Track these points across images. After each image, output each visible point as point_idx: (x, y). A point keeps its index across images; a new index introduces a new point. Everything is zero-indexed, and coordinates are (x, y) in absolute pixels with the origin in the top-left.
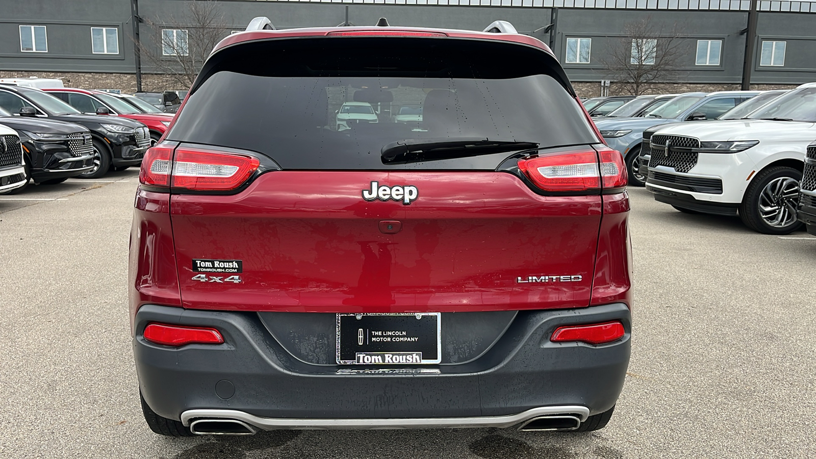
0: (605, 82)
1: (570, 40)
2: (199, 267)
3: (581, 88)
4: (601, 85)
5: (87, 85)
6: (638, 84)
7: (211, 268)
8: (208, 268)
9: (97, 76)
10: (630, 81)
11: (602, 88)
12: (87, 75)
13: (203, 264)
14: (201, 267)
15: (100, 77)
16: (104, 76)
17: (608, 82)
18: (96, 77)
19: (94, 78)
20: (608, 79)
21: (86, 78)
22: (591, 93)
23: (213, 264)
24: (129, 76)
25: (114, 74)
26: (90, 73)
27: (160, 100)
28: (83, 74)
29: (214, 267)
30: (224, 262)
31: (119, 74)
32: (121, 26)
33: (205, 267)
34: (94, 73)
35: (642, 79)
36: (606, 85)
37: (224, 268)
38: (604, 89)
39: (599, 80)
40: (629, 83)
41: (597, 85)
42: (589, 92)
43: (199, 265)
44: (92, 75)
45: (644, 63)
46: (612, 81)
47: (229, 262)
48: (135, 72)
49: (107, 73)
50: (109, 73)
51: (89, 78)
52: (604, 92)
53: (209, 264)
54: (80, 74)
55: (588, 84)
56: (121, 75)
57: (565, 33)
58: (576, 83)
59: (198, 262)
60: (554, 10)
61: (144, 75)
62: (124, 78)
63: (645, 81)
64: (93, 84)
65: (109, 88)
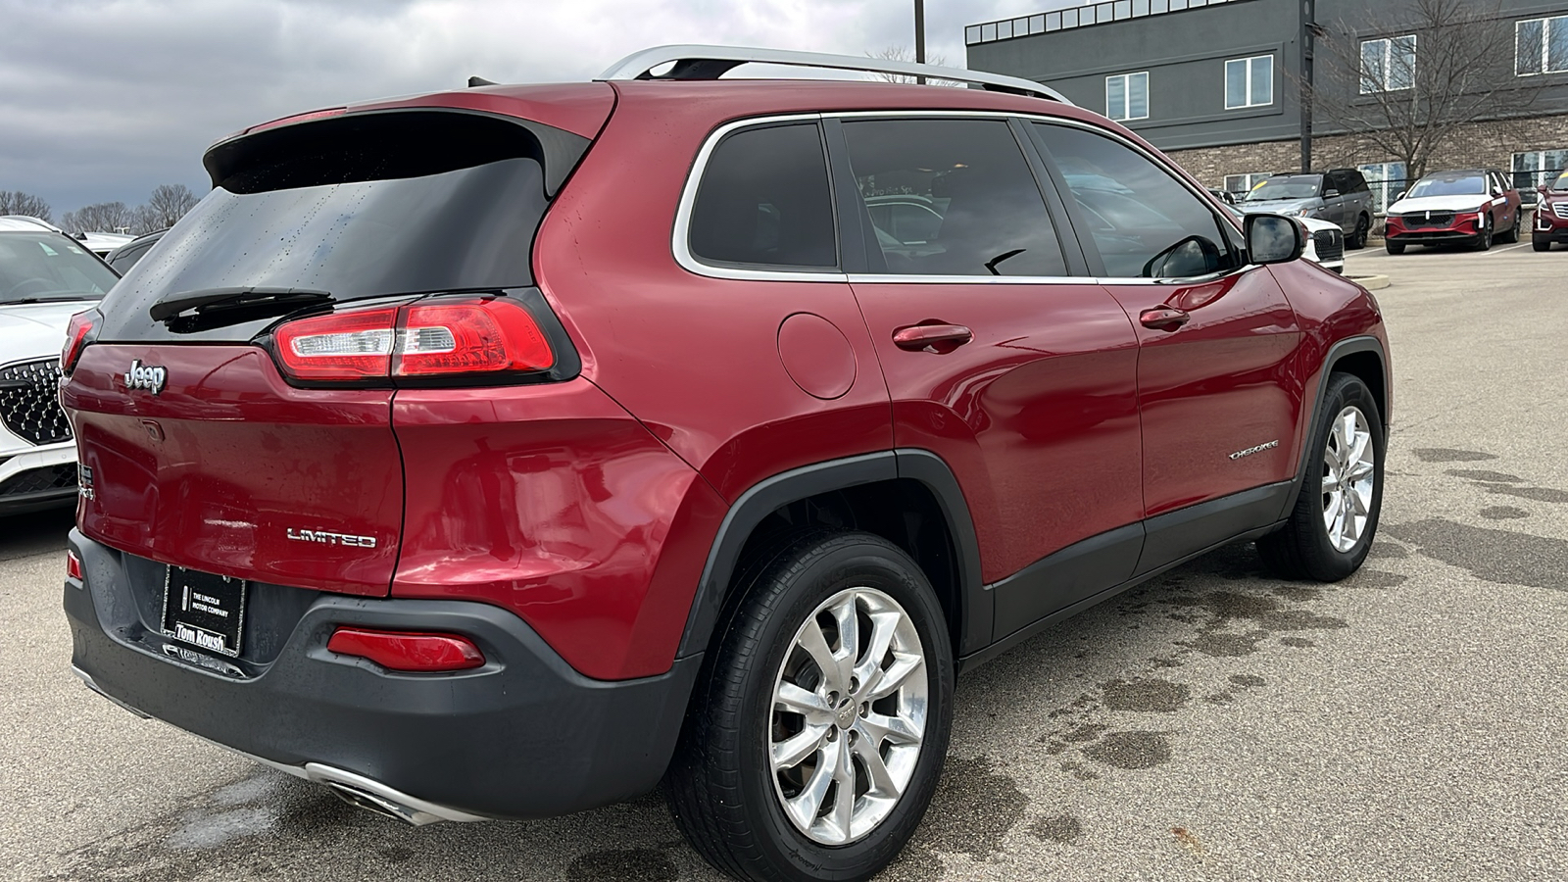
5: (1211, 170)
9: (1230, 151)
12: (1213, 152)
15: (1235, 153)
16: (1242, 150)
18: (1227, 153)
19: (1225, 156)
21: (1211, 157)
24: (1289, 145)
25: (1261, 144)
26: (1218, 146)
27: (1314, 187)
28: (1206, 151)
31: (1270, 144)
32: (1280, 50)
34: (1224, 146)
44: (1222, 151)
48: (1299, 135)
49: (1247, 144)
50: (1252, 143)
51: (1216, 156)
54: (1200, 151)
56: (1275, 144)
61: (1318, 140)
62: (1281, 150)
64: (1222, 167)
65: (1250, 172)
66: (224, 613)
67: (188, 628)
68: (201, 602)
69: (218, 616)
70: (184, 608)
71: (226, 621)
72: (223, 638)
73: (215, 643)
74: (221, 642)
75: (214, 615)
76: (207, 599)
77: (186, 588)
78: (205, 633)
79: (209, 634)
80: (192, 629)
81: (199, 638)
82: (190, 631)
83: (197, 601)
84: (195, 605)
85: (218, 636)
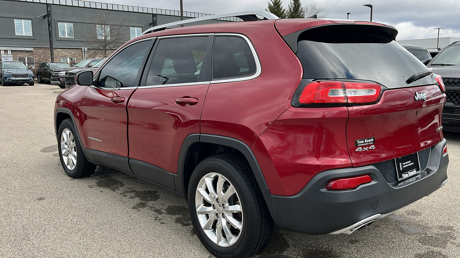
0: (84, 49)
1: (59, 24)
2: (358, 144)
3: (71, 52)
4: (82, 51)
6: (106, 50)
7: (363, 143)
8: (362, 143)
10: (100, 48)
11: (83, 52)
13: (360, 142)
14: (359, 144)
17: (86, 49)
20: (86, 47)
22: (77, 55)
23: (364, 141)
29: (364, 143)
30: (368, 139)
33: (361, 144)
35: (107, 47)
36: (85, 50)
37: (369, 142)
38: (84, 52)
39: (81, 48)
40: (100, 49)
41: (80, 50)
42: (76, 54)
43: (358, 143)
45: (107, 39)
46: (88, 48)
47: (370, 139)
52: (85, 54)
53: (362, 142)
55: (75, 50)
57: (57, 19)
58: (67, 49)
59: (358, 141)
60: (48, 5)
63: (109, 48)
66: (413, 163)
67: (405, 174)
68: (406, 165)
69: (411, 165)
70: (401, 170)
71: (414, 165)
72: (415, 170)
73: (414, 172)
74: (415, 171)
75: (410, 166)
76: (407, 163)
77: (400, 163)
78: (410, 172)
79: (411, 171)
80: (406, 173)
81: (409, 174)
82: (406, 174)
83: (404, 165)
84: (404, 167)
85: (414, 170)
